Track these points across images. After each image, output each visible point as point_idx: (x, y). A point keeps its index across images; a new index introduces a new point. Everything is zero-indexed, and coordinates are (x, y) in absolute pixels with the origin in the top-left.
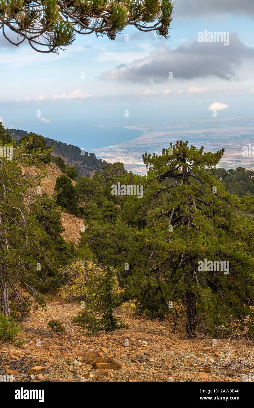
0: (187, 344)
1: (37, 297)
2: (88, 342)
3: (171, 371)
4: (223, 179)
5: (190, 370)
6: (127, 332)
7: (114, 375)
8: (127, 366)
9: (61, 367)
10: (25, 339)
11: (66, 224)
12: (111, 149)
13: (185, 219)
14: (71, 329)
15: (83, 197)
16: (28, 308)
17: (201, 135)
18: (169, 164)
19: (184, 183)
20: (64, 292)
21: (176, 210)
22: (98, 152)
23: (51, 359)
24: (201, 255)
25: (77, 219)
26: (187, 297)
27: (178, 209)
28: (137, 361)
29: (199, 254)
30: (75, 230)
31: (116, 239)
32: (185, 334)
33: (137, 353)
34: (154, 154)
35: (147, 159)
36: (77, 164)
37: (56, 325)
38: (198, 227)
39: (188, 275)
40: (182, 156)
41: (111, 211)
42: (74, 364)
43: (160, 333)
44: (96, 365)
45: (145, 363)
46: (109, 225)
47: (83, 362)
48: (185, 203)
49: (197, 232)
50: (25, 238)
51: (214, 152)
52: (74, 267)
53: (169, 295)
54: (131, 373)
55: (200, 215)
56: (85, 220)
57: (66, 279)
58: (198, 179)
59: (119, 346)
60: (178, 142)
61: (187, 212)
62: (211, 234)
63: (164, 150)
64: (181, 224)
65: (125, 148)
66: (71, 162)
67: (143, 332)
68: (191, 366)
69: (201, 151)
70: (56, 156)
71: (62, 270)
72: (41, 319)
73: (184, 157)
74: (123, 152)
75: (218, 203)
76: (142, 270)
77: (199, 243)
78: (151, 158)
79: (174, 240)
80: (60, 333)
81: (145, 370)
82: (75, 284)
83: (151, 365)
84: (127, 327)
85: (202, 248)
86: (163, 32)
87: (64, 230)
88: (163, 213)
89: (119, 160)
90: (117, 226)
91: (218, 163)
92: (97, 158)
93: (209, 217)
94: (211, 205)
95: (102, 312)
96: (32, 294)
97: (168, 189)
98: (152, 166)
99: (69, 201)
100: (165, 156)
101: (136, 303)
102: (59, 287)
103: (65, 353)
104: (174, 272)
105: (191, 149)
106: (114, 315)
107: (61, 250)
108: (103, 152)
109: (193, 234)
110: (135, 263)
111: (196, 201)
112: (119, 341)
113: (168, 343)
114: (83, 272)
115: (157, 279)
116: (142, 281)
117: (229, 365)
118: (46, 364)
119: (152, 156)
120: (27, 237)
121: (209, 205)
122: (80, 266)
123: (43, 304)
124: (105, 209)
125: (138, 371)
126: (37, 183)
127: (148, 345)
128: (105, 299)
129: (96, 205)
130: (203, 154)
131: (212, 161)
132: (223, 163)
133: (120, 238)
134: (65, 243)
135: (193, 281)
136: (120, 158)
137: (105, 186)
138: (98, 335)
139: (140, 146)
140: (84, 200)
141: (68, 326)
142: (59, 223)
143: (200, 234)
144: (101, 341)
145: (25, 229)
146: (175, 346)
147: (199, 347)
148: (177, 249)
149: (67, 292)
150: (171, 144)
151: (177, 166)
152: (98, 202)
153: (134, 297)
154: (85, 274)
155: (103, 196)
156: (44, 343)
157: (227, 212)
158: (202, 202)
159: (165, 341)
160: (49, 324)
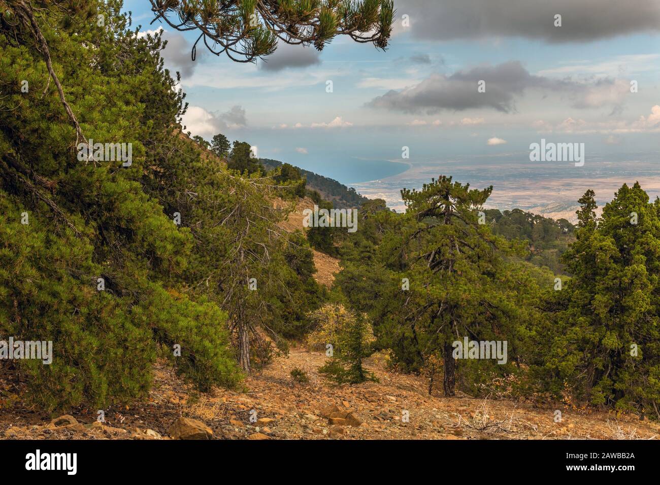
0: (442, 403)
1: (279, 342)
2: (329, 395)
3: (417, 431)
4: (497, 222)
5: (439, 432)
6: (374, 386)
7: (350, 432)
8: (368, 424)
9: (292, 420)
10: (262, 388)
11: (319, 264)
12: (373, 184)
13: (446, 263)
14: (316, 380)
15: (339, 235)
16: (270, 354)
17: (474, 172)
18: (431, 201)
19: (446, 223)
20: (311, 339)
21: (436, 253)
22: (359, 186)
23: (283, 411)
24: (462, 303)
25: (331, 259)
26: (446, 350)
27: (438, 252)
28: (380, 419)
29: (459, 303)
30: (329, 272)
31: (372, 282)
32: (443, 391)
33: (383, 409)
34: (414, 190)
35: (406, 195)
36: (334, 199)
37: (299, 374)
38: (459, 273)
39: (447, 326)
40: (445, 193)
41: (369, 252)
42: (307, 418)
43: (411, 388)
44: (332, 420)
45: (389, 421)
46: (365, 267)
47: (320, 417)
48: (446, 245)
49: (459, 278)
50: (268, 277)
51: (481, 190)
52: (324, 312)
53: (425, 347)
54: (370, 431)
55: (462, 259)
56: (340, 261)
57: (315, 325)
58: (462, 219)
59: (363, 401)
60: (441, 177)
61: (448, 256)
62: (474, 281)
63: (425, 186)
64: (441, 269)
65: (389, 184)
66: (328, 197)
67: (392, 386)
68: (441, 427)
69: (466, 188)
70: (312, 189)
71: (310, 314)
72: (285, 367)
73: (447, 194)
74: (386, 188)
75: (484, 246)
76: (395, 317)
77: (460, 290)
78: (410, 194)
79: (433, 286)
80: (304, 383)
81: (386, 428)
82: (324, 330)
83: (395, 423)
84: (378, 381)
85: (464, 296)
86: (381, 42)
87: (317, 271)
88: (421, 255)
89: (381, 196)
90: (374, 269)
91: (484, 202)
92: (357, 193)
93: (472, 262)
94: (476, 249)
95: (351, 363)
96: (274, 339)
97: (429, 230)
98: (411, 203)
99: (323, 240)
100: (426, 192)
101: (391, 354)
102: (307, 332)
103: (301, 405)
104: (432, 322)
105: (455, 185)
106: (363, 366)
107: (312, 293)
108: (365, 187)
109: (454, 280)
110: (389, 310)
111: (459, 244)
112: (364, 396)
113: (419, 401)
114: (333, 317)
115: (413, 328)
116: (395, 330)
117: (484, 428)
118: (276, 416)
119: (412, 191)
120: (270, 276)
121: (473, 249)
122: (330, 311)
123: (284, 349)
124: (362, 250)
125: (377, 429)
126: (284, 218)
127: (397, 401)
128: (354, 349)
129: (352, 244)
130: (468, 191)
131: (479, 200)
132: (498, 203)
133: (376, 282)
134: (317, 285)
135: (453, 333)
136: (383, 194)
137: (363, 224)
138: (342, 388)
139: (405, 182)
140: (340, 239)
141: (313, 377)
142: (312, 263)
143: (463, 280)
144: (344, 394)
145: (269, 267)
146: (426, 404)
147: (454, 407)
148: (435, 296)
149: (315, 339)
150: (433, 179)
151: (439, 204)
152: (355, 241)
153: (386, 348)
154: (336, 320)
155: (361, 235)
156: (280, 393)
157: (493, 257)
158: (466, 245)
159: (416, 398)
160: (292, 373)
